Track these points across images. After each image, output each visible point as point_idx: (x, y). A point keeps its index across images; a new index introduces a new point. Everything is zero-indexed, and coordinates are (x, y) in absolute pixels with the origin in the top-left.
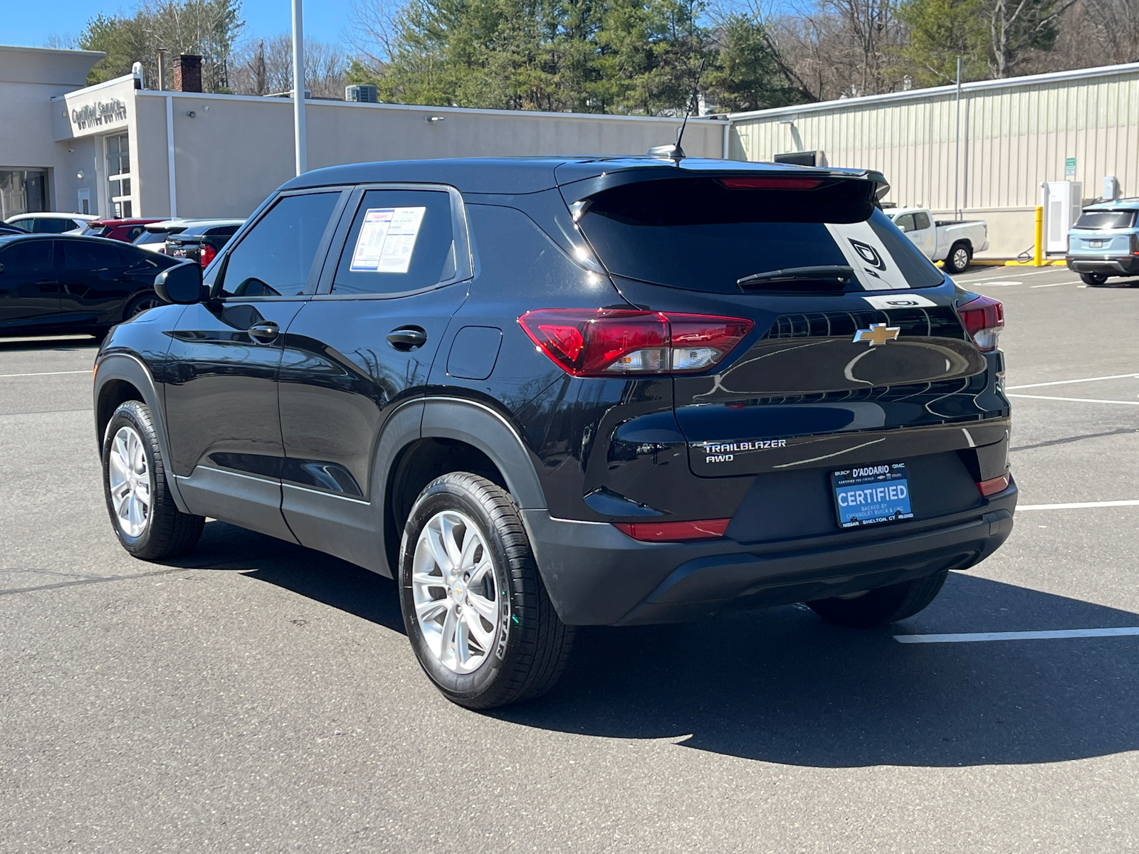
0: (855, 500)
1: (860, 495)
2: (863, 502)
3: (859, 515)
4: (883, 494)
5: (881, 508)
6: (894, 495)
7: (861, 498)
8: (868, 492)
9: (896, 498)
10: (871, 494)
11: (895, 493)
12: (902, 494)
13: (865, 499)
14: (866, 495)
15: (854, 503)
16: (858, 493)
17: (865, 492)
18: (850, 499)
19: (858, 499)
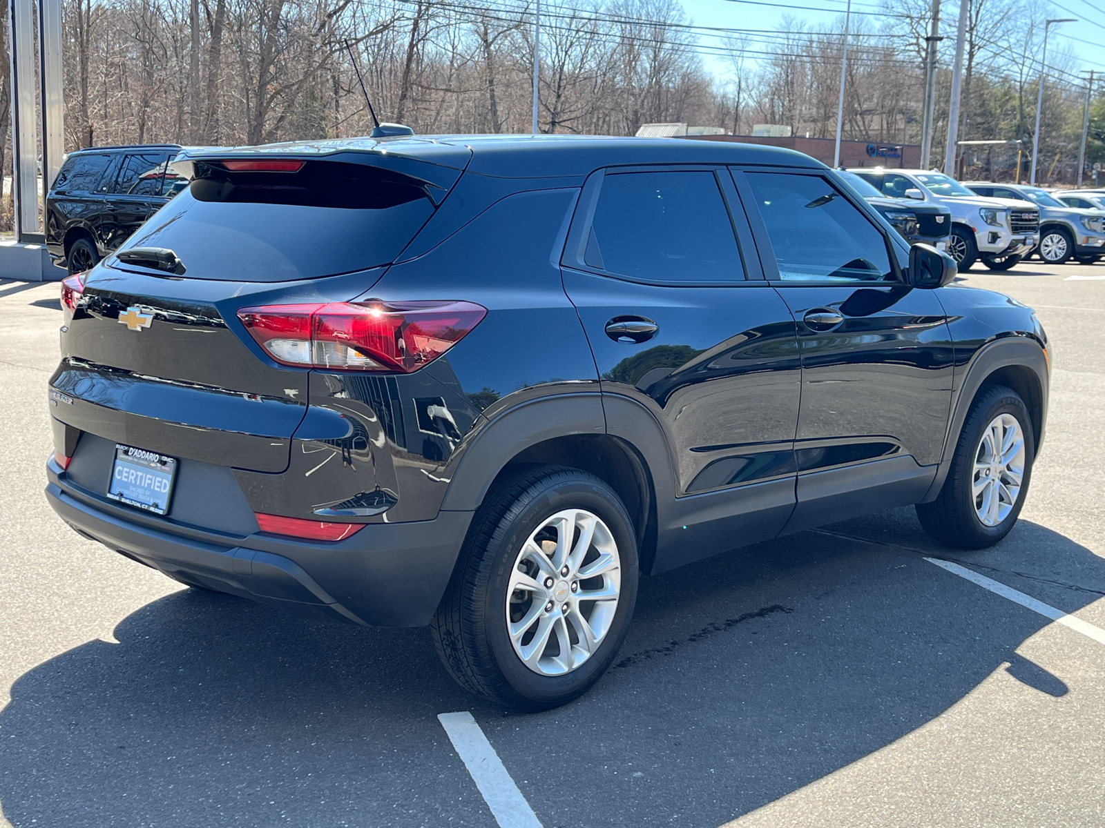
0: (127, 477)
1: (133, 475)
2: (133, 482)
3: (126, 493)
4: (149, 482)
5: (144, 494)
6: (158, 487)
7: (133, 478)
8: (140, 474)
9: (158, 490)
10: (142, 477)
11: (159, 484)
12: (164, 489)
13: (136, 479)
14: (137, 475)
15: (126, 480)
16: (132, 471)
17: (138, 473)
18: (125, 474)
19: (131, 477)
